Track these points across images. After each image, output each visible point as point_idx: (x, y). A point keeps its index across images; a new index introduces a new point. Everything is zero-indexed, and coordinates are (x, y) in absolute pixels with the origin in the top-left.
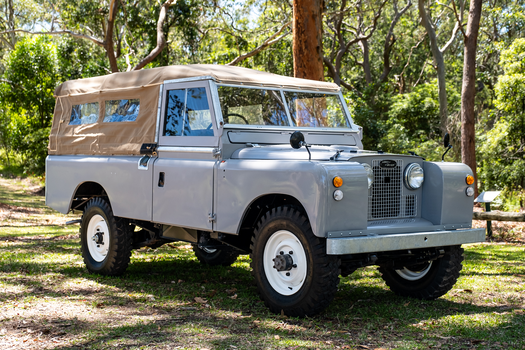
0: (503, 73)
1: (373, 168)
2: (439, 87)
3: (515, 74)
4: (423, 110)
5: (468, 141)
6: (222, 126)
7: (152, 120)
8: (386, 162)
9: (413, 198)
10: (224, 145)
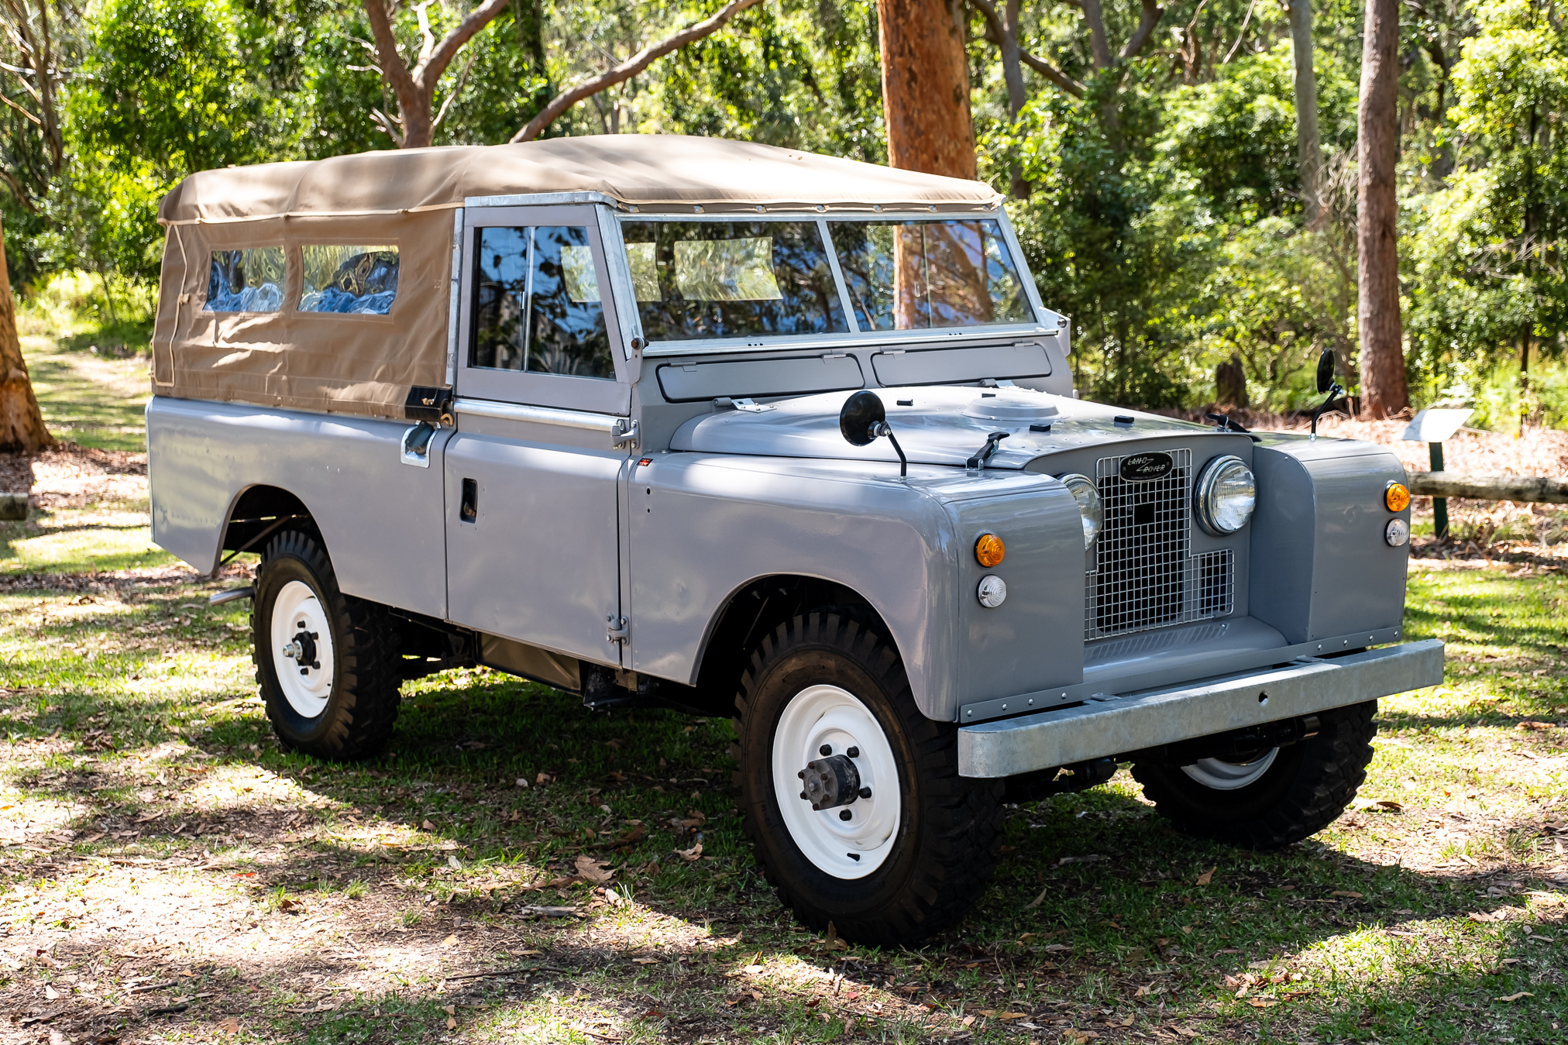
0: (1474, 32)
1: (1101, 484)
2: (1294, 64)
3: (1514, 32)
4: (1250, 132)
5: (1378, 234)
6: (638, 352)
7: (436, 315)
8: (1139, 461)
9: (1224, 561)
10: (647, 411)
